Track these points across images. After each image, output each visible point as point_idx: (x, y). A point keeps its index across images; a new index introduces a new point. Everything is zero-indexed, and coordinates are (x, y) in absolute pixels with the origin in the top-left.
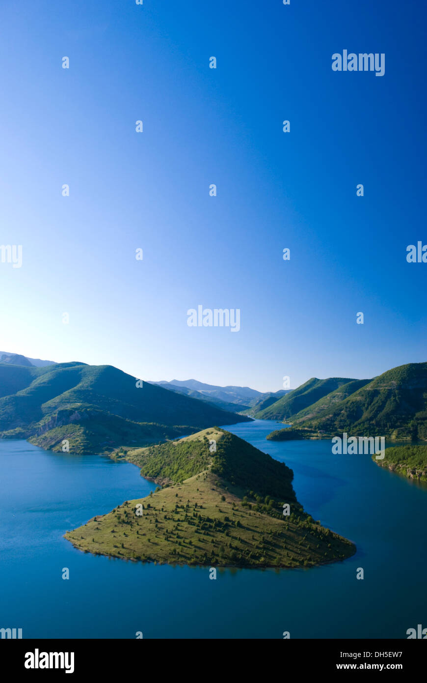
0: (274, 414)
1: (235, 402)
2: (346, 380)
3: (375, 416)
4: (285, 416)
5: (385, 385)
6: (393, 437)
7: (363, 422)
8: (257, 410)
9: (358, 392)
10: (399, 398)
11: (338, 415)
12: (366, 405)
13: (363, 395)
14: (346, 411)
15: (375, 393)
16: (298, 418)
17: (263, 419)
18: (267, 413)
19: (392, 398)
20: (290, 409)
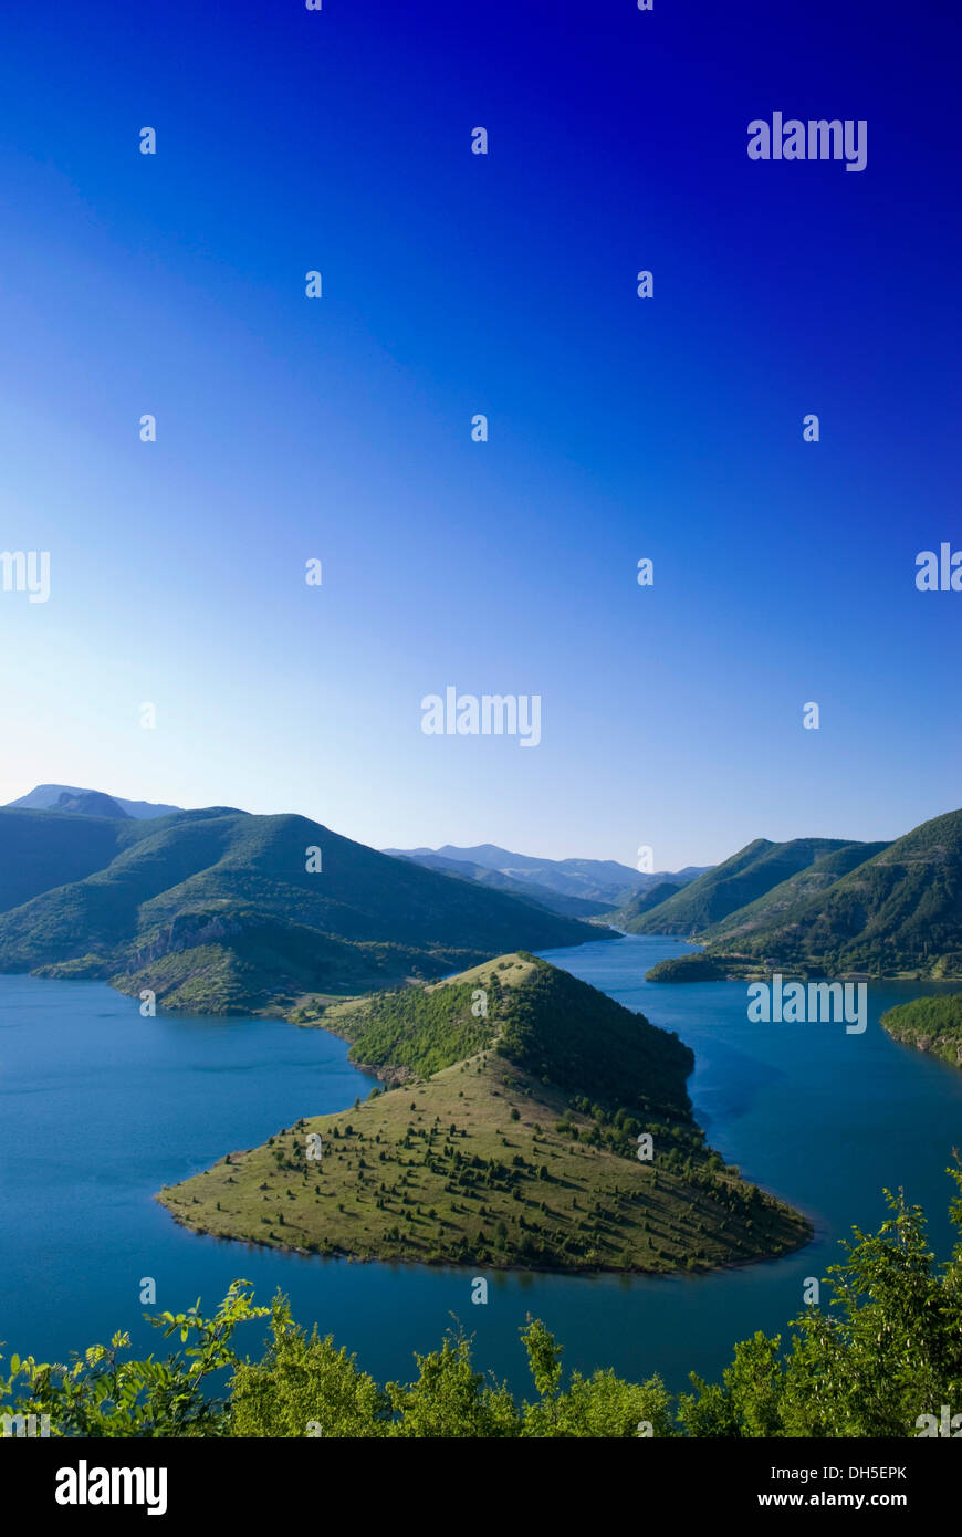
0: (670, 922)
1: (583, 895)
2: (835, 844)
3: (896, 926)
4: (695, 927)
5: (919, 854)
6: (937, 974)
7: (869, 941)
8: (631, 913)
9: (857, 871)
10: (949, 883)
11: (811, 923)
12: (875, 901)
13: (868, 879)
14: (829, 915)
15: (898, 873)
16: (724, 931)
17: (644, 933)
18: (654, 920)
19: (935, 885)
20: (705, 910)
